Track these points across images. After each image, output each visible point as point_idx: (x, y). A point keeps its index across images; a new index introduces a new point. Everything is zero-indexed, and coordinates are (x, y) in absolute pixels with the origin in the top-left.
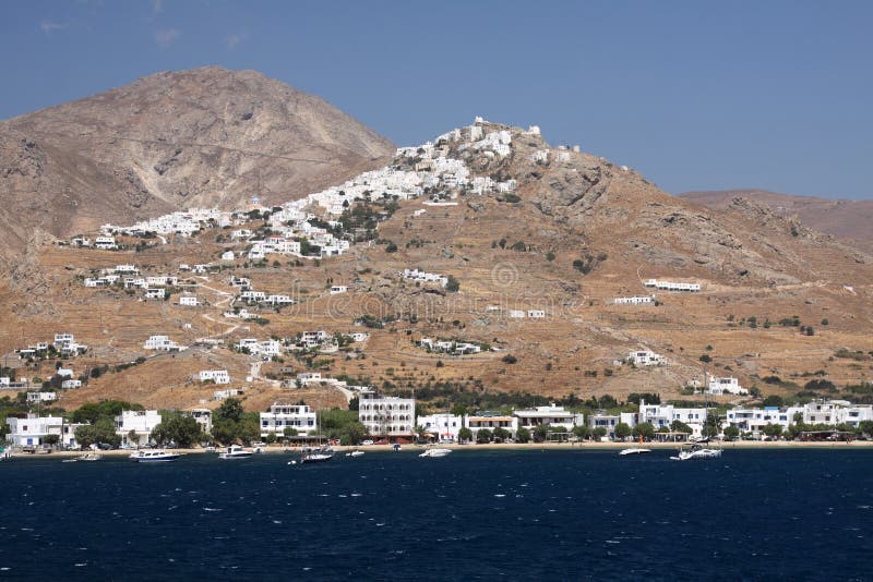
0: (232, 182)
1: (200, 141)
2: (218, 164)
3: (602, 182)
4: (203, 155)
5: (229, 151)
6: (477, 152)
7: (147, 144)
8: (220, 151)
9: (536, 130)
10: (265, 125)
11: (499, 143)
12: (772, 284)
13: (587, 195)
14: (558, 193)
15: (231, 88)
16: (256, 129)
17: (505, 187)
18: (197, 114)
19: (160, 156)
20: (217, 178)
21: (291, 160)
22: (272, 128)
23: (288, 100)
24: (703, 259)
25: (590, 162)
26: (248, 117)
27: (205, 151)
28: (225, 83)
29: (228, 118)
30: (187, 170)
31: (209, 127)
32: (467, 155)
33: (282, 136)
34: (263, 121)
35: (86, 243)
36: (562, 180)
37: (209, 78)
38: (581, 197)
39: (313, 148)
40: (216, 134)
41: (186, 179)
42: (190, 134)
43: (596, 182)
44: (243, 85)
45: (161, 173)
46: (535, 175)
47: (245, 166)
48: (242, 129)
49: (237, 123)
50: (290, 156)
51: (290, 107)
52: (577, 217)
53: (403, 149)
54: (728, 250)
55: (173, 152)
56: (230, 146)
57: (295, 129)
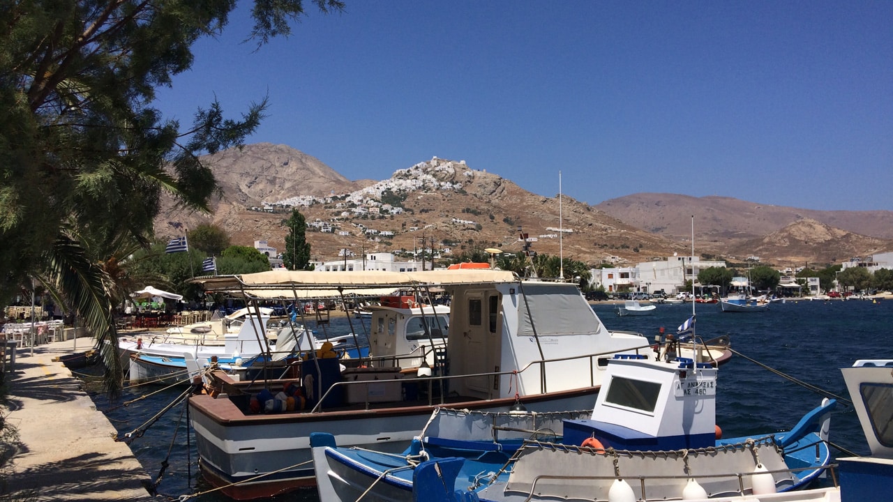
0: (283, 192)
1: (265, 173)
2: (275, 184)
3: (503, 185)
4: (268, 180)
5: (279, 178)
6: (438, 171)
7: (242, 175)
8: (275, 178)
9: (463, 162)
10: (295, 168)
11: (448, 167)
12: (606, 230)
13: (497, 191)
14: (483, 190)
15: (275, 151)
16: (290, 169)
17: (457, 186)
18: (262, 162)
19: (248, 180)
20: (275, 190)
21: (310, 182)
22: (298, 169)
23: (302, 157)
24: (568, 218)
25: (496, 177)
26: (286, 164)
27: (268, 178)
28: (273, 149)
29: (277, 164)
30: (261, 186)
31: (269, 167)
32: (433, 172)
33: (304, 172)
34: (293, 166)
35: (259, 209)
36: (484, 184)
37: (265, 147)
38: (495, 191)
39: (320, 177)
40: (272, 171)
41: (261, 190)
42: (260, 170)
43: (500, 185)
44: (282, 150)
45: (249, 187)
46: (469, 182)
47: (288, 185)
48: (284, 169)
49: (282, 166)
50: (310, 180)
51: (304, 160)
52: (495, 201)
53: (400, 170)
54: (578, 214)
55: (254, 178)
56: (280, 176)
57: (308, 169)
